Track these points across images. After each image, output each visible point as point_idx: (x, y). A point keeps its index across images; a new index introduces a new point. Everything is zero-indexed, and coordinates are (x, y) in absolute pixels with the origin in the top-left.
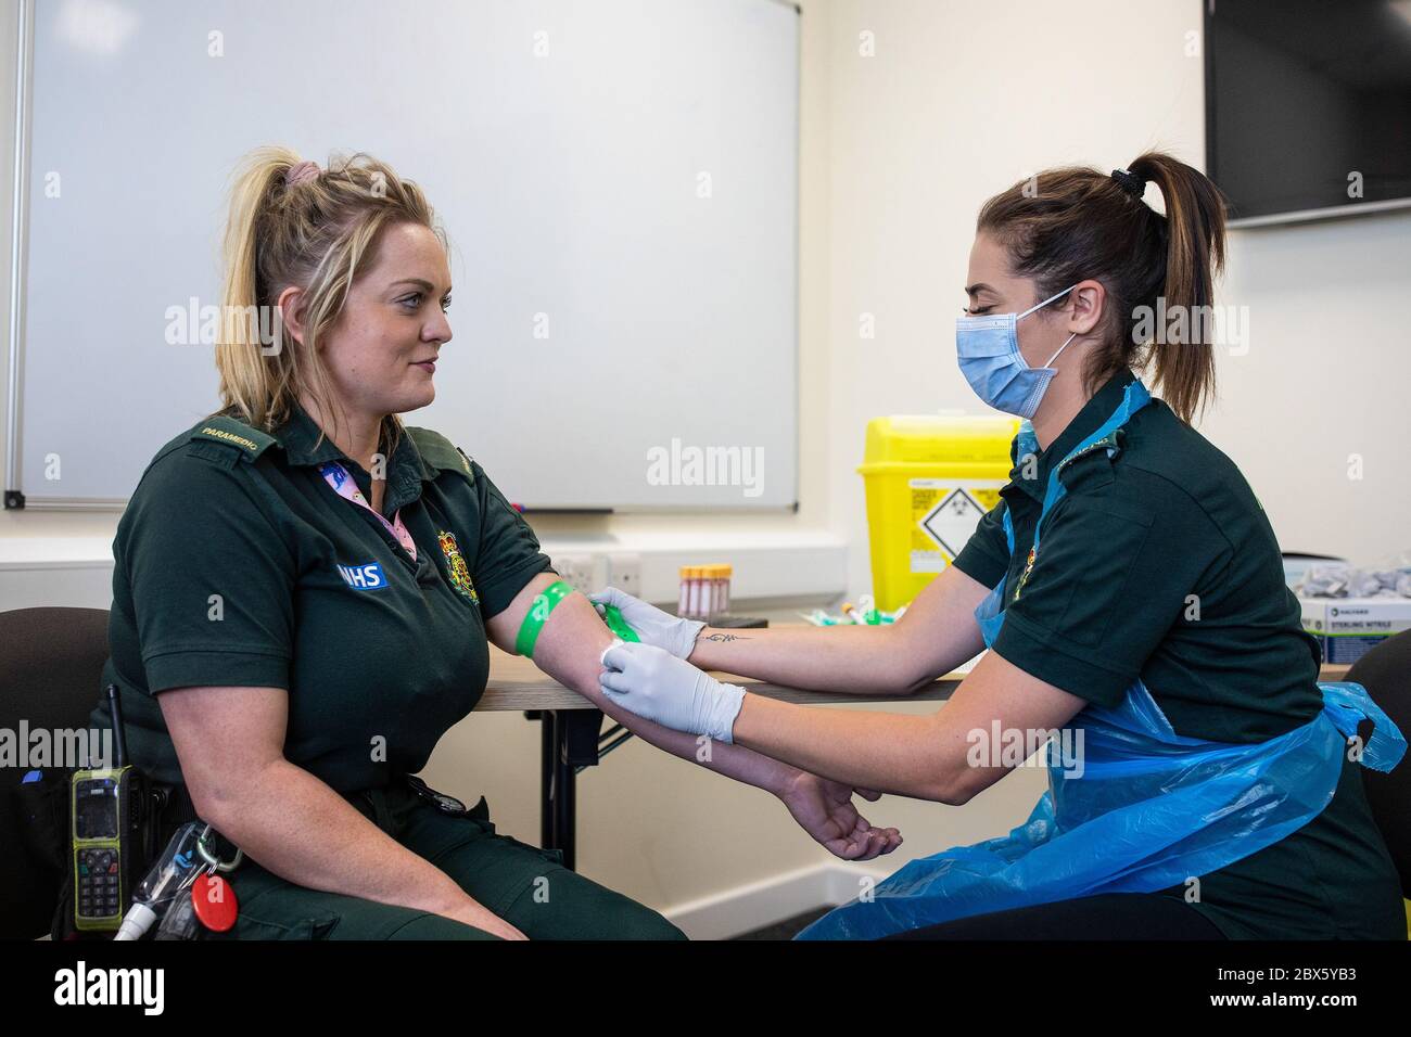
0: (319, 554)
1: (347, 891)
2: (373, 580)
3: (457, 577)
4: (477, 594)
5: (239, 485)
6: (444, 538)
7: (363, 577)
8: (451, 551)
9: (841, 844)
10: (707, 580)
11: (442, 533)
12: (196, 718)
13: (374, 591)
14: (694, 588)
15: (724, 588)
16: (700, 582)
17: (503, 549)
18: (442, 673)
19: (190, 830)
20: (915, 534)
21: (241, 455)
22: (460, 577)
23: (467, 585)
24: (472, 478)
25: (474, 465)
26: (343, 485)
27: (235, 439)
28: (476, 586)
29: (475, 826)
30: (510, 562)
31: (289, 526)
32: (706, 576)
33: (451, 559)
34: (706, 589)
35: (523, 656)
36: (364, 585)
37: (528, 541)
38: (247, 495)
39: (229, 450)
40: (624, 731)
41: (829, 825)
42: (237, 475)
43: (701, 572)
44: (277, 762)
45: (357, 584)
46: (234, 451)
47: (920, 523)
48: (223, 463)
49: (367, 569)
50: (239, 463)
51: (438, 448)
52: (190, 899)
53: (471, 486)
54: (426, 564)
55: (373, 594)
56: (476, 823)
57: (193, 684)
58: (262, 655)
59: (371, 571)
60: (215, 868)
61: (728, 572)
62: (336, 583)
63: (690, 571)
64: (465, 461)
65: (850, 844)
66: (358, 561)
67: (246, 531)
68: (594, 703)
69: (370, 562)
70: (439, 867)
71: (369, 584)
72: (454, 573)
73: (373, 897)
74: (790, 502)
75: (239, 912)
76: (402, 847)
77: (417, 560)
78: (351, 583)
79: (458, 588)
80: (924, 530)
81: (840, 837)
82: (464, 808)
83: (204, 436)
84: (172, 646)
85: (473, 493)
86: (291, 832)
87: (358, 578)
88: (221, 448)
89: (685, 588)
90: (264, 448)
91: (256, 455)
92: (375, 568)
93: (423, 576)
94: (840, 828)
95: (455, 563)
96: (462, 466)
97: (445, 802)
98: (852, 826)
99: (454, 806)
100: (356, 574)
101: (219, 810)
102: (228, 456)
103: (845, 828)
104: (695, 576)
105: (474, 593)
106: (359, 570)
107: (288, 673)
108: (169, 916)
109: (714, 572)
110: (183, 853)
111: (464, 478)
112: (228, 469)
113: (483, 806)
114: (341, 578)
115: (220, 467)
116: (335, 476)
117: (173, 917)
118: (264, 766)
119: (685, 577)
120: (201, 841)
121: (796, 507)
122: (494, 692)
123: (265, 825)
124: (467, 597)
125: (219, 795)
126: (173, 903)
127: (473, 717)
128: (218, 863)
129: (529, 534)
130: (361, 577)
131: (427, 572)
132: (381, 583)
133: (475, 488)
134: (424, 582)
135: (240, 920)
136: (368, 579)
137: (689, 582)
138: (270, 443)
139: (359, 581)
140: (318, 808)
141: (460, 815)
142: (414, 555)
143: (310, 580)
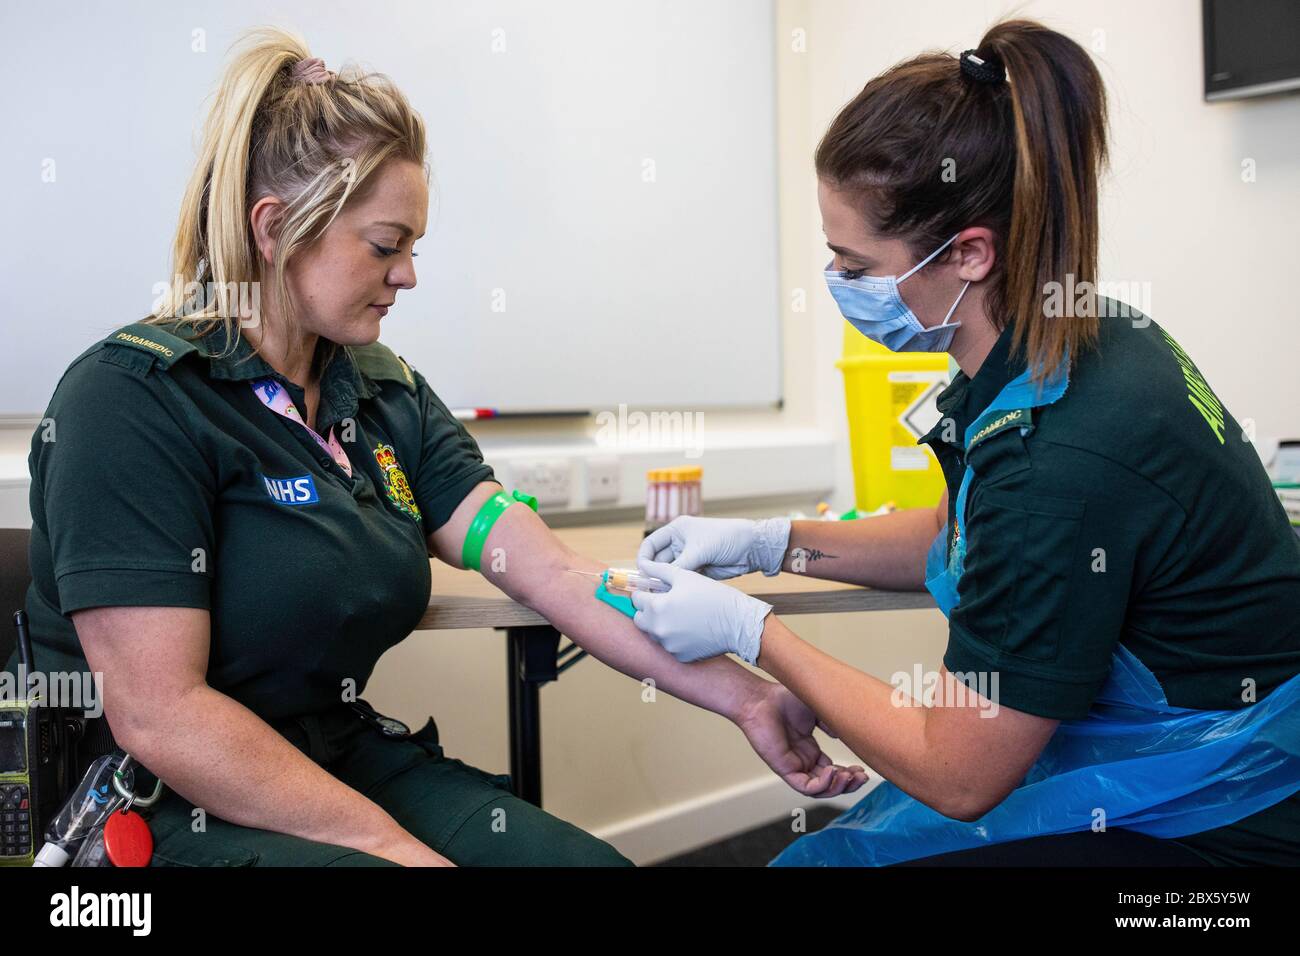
0: (240, 467)
1: (272, 827)
2: (303, 495)
3: (396, 493)
4: (419, 508)
5: (151, 393)
6: (382, 452)
7: (295, 491)
8: (389, 465)
9: (801, 778)
10: (675, 484)
11: (380, 445)
12: (109, 642)
13: (304, 507)
14: (662, 492)
15: (694, 491)
16: (668, 486)
17: (444, 458)
18: (378, 594)
19: (106, 763)
20: (896, 430)
21: (154, 363)
22: (399, 492)
23: (407, 500)
24: (414, 388)
25: (416, 375)
26: (275, 398)
27: (151, 345)
28: (418, 500)
29: (418, 750)
30: (449, 472)
31: (207, 439)
32: (674, 479)
33: (388, 473)
34: (674, 493)
35: (472, 571)
36: (293, 500)
37: (469, 452)
38: (161, 404)
39: (143, 356)
40: (578, 650)
41: (790, 756)
42: (150, 382)
43: (668, 475)
44: (197, 689)
45: (284, 499)
46: (148, 357)
47: (900, 419)
48: (136, 370)
49: (298, 482)
50: (153, 370)
51: (377, 358)
52: (102, 837)
53: (413, 395)
54: (362, 481)
55: (301, 510)
56: (422, 746)
57: (105, 603)
58: (179, 573)
59: (302, 485)
60: (129, 804)
61: (699, 474)
62: (261, 497)
63: (657, 475)
64: (406, 371)
65: (811, 778)
66: (286, 473)
67: (158, 441)
68: (547, 619)
69: (301, 475)
70: (374, 799)
71: (299, 498)
72: (392, 488)
73: (299, 833)
74: (774, 399)
75: (154, 851)
76: (333, 779)
77: (353, 477)
78: (278, 498)
79: (397, 504)
80: (905, 425)
81: (801, 770)
82: (408, 731)
83: (119, 342)
84: (83, 563)
85: (414, 402)
86: (212, 763)
87: (286, 491)
88: (133, 353)
89: (652, 493)
90: (181, 355)
91: (171, 362)
92: (306, 481)
93: (360, 492)
94: (802, 761)
95: (394, 479)
96: (403, 376)
97: (387, 725)
98: (814, 761)
99: (398, 729)
100: (285, 487)
101: (138, 740)
102: (142, 362)
103: (807, 762)
104: (663, 479)
105: (415, 509)
106: (289, 484)
107: (208, 594)
108: (81, 856)
109: (683, 475)
110: (98, 788)
111: (406, 388)
112: (142, 377)
113: (431, 729)
114: (264, 491)
115: (134, 374)
116: (267, 390)
117: (85, 857)
118: (184, 692)
119: (653, 480)
120: (117, 775)
121: (780, 405)
122: (437, 609)
123: (184, 756)
124: (407, 512)
125: (138, 723)
126: (86, 841)
127: (416, 637)
128: (134, 797)
129: (473, 446)
130: (289, 491)
131: (363, 490)
132: (310, 499)
133: (417, 397)
134: (361, 499)
135: (154, 860)
136: (298, 493)
137: (657, 486)
138: (189, 350)
139: (288, 496)
140: (241, 739)
141: (406, 738)
142: (349, 472)
143: (234, 493)
